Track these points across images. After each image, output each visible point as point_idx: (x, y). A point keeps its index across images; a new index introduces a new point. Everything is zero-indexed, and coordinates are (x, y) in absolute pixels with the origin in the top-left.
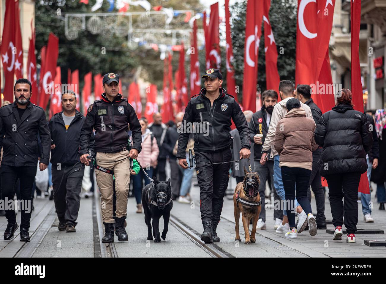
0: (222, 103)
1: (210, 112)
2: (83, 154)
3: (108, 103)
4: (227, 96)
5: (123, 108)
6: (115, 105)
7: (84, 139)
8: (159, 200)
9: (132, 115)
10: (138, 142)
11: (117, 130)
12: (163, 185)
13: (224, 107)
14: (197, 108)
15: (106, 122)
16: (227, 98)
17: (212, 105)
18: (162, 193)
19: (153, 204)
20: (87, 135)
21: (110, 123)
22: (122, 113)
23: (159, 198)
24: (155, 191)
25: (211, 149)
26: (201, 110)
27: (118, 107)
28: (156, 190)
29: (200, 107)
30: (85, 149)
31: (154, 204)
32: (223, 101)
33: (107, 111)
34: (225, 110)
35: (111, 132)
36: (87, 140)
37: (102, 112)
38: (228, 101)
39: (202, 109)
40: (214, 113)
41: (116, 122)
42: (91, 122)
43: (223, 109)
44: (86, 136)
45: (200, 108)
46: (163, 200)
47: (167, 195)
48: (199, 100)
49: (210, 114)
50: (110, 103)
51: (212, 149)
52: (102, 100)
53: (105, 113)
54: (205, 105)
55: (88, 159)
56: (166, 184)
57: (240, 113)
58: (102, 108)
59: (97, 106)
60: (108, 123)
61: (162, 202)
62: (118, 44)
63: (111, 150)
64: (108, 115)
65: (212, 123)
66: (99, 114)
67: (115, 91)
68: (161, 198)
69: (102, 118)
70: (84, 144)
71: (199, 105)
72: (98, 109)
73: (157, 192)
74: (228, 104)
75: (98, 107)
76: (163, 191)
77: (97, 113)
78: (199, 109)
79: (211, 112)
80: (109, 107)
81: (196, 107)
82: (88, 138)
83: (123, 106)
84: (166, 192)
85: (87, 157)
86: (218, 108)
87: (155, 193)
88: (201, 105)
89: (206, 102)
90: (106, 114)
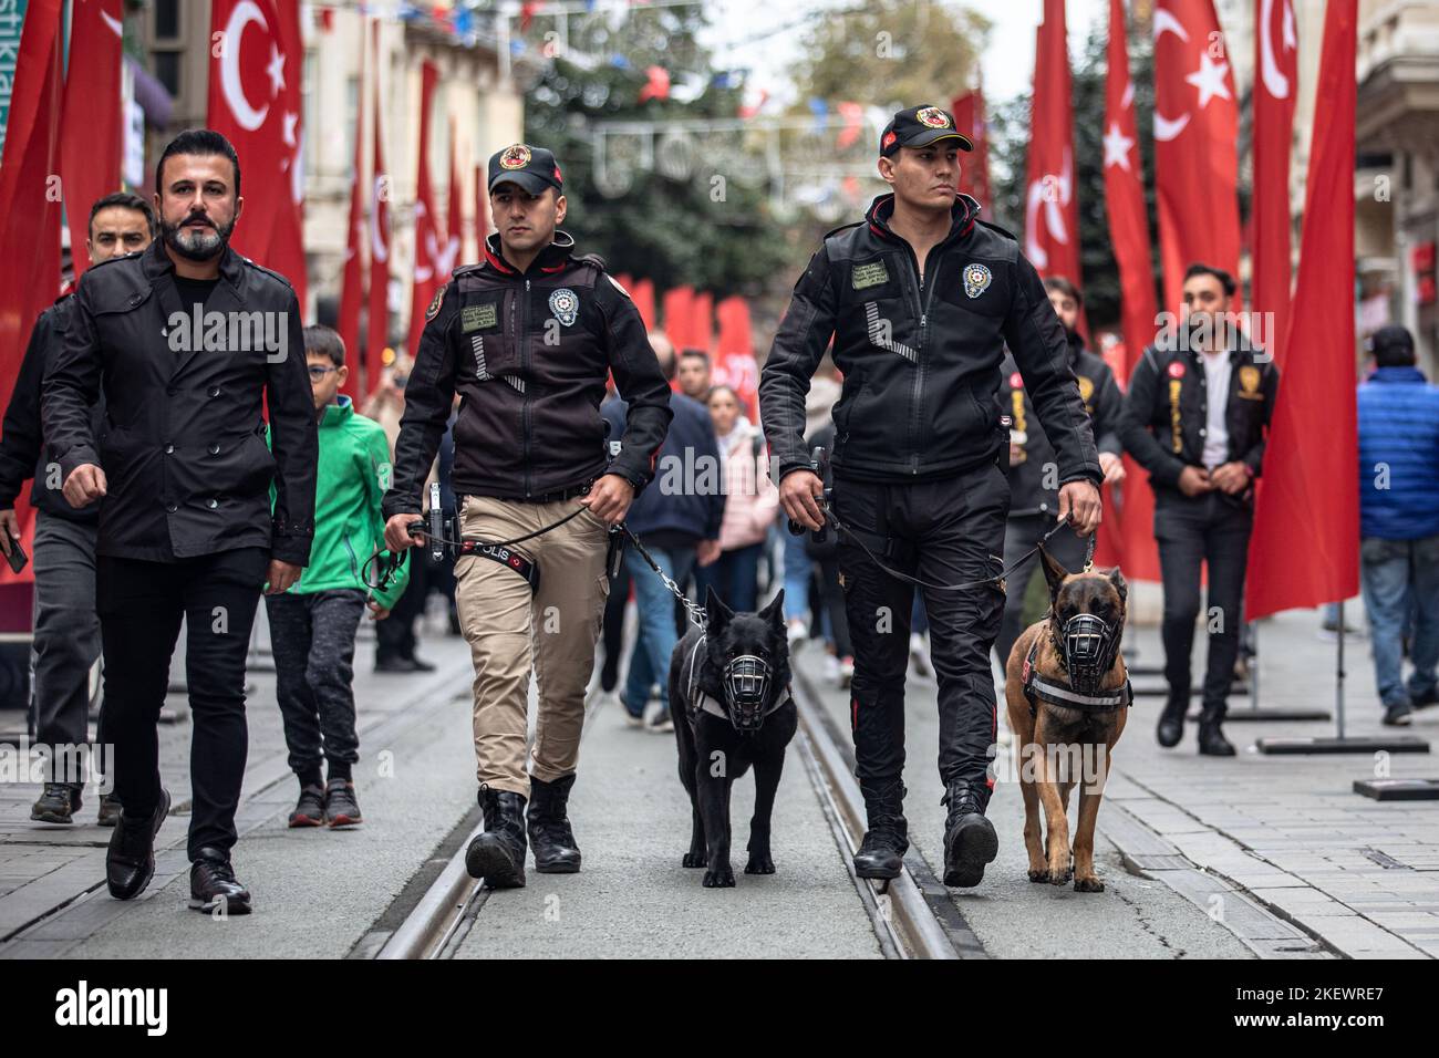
0: (968, 261)
1: (915, 303)
2: (393, 515)
3: (507, 276)
4: (984, 229)
5: (575, 296)
6: (538, 284)
7: (408, 445)
8: (738, 688)
9: (617, 328)
10: (637, 447)
11: (546, 395)
12: (750, 627)
13: (977, 279)
14: (858, 285)
15: (495, 360)
16: (983, 238)
17: (922, 271)
18: (747, 657)
19: (704, 708)
20: (422, 427)
21: (508, 364)
22: (567, 318)
23: (738, 680)
24: (717, 652)
25: (898, 468)
26: (875, 292)
27: (548, 292)
28: (722, 648)
29: (869, 276)
30: (407, 493)
31: (712, 707)
32: (969, 252)
33: (500, 313)
34: (982, 290)
35: (519, 407)
36: (421, 447)
37: (479, 317)
38: (989, 252)
39: (878, 286)
40: (932, 305)
41: (539, 361)
42: (435, 364)
43: (973, 290)
44: (418, 429)
45: (867, 283)
46: (757, 689)
47: (771, 669)
48: (865, 249)
49: (916, 308)
50: (517, 277)
51: (905, 469)
52: (487, 267)
53: (492, 321)
54: (890, 268)
55: (412, 536)
56: (762, 622)
57: (1041, 308)
58: (480, 299)
59: (461, 290)
60: (502, 366)
61: (753, 698)
62: (747, 206)
63: (527, 488)
64: (502, 332)
65: (918, 350)
66: (467, 327)
67: (526, 225)
68: (748, 681)
69: (477, 341)
70: (406, 466)
71: (864, 271)
72: (464, 306)
73: (727, 657)
74: (993, 266)
75: (465, 295)
76: (756, 651)
77: (458, 323)
78: (866, 288)
79: (919, 301)
80: (509, 293)
81: (850, 281)
82: (425, 440)
83: (575, 289)
84: (766, 656)
85: (409, 526)
86: (951, 283)
87: (718, 661)
88: (874, 268)
89: (896, 256)
90: (493, 327)
